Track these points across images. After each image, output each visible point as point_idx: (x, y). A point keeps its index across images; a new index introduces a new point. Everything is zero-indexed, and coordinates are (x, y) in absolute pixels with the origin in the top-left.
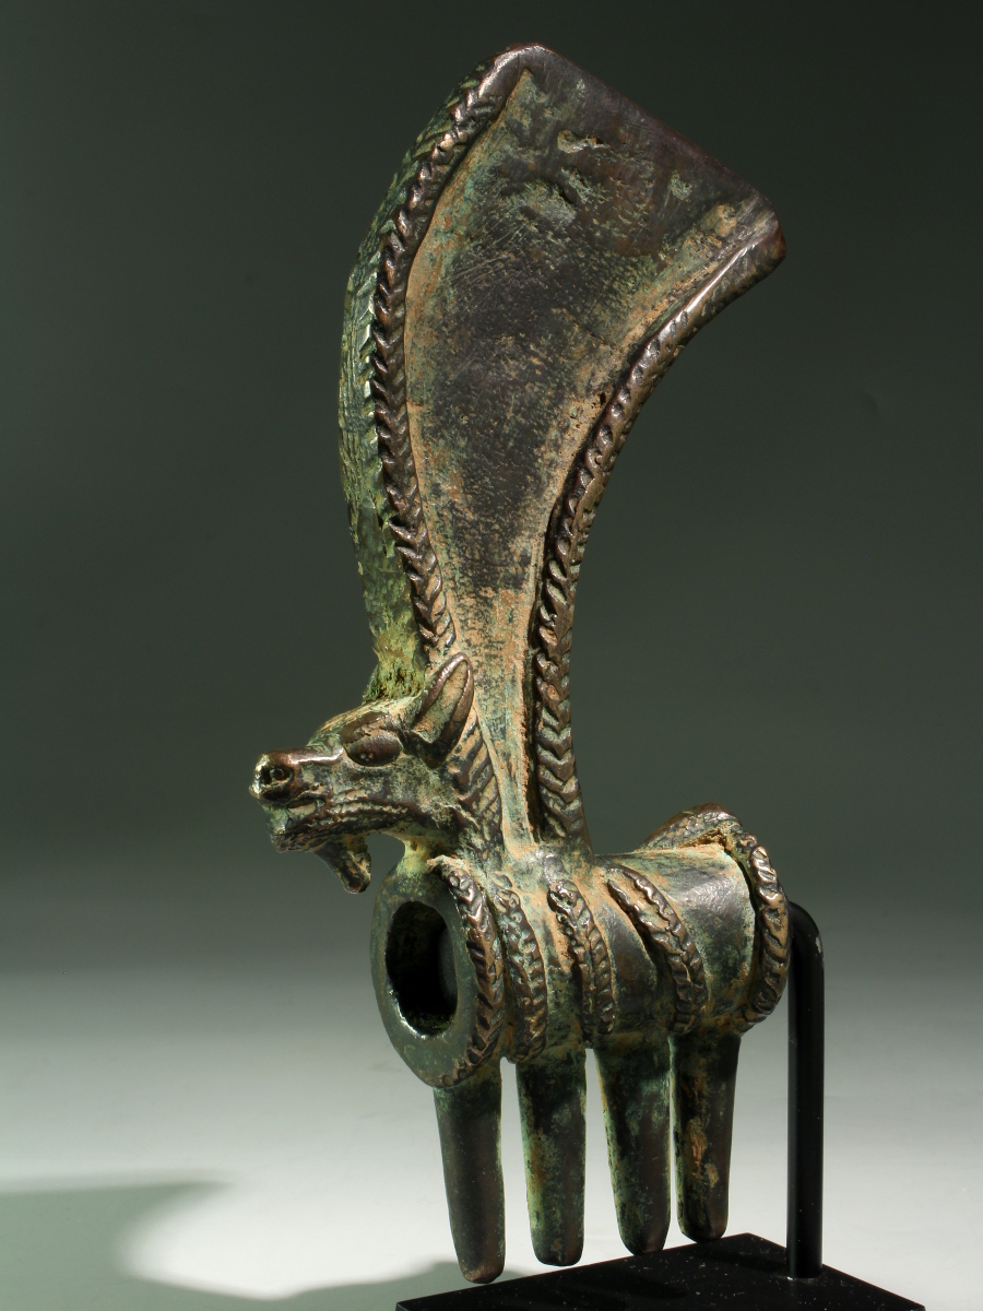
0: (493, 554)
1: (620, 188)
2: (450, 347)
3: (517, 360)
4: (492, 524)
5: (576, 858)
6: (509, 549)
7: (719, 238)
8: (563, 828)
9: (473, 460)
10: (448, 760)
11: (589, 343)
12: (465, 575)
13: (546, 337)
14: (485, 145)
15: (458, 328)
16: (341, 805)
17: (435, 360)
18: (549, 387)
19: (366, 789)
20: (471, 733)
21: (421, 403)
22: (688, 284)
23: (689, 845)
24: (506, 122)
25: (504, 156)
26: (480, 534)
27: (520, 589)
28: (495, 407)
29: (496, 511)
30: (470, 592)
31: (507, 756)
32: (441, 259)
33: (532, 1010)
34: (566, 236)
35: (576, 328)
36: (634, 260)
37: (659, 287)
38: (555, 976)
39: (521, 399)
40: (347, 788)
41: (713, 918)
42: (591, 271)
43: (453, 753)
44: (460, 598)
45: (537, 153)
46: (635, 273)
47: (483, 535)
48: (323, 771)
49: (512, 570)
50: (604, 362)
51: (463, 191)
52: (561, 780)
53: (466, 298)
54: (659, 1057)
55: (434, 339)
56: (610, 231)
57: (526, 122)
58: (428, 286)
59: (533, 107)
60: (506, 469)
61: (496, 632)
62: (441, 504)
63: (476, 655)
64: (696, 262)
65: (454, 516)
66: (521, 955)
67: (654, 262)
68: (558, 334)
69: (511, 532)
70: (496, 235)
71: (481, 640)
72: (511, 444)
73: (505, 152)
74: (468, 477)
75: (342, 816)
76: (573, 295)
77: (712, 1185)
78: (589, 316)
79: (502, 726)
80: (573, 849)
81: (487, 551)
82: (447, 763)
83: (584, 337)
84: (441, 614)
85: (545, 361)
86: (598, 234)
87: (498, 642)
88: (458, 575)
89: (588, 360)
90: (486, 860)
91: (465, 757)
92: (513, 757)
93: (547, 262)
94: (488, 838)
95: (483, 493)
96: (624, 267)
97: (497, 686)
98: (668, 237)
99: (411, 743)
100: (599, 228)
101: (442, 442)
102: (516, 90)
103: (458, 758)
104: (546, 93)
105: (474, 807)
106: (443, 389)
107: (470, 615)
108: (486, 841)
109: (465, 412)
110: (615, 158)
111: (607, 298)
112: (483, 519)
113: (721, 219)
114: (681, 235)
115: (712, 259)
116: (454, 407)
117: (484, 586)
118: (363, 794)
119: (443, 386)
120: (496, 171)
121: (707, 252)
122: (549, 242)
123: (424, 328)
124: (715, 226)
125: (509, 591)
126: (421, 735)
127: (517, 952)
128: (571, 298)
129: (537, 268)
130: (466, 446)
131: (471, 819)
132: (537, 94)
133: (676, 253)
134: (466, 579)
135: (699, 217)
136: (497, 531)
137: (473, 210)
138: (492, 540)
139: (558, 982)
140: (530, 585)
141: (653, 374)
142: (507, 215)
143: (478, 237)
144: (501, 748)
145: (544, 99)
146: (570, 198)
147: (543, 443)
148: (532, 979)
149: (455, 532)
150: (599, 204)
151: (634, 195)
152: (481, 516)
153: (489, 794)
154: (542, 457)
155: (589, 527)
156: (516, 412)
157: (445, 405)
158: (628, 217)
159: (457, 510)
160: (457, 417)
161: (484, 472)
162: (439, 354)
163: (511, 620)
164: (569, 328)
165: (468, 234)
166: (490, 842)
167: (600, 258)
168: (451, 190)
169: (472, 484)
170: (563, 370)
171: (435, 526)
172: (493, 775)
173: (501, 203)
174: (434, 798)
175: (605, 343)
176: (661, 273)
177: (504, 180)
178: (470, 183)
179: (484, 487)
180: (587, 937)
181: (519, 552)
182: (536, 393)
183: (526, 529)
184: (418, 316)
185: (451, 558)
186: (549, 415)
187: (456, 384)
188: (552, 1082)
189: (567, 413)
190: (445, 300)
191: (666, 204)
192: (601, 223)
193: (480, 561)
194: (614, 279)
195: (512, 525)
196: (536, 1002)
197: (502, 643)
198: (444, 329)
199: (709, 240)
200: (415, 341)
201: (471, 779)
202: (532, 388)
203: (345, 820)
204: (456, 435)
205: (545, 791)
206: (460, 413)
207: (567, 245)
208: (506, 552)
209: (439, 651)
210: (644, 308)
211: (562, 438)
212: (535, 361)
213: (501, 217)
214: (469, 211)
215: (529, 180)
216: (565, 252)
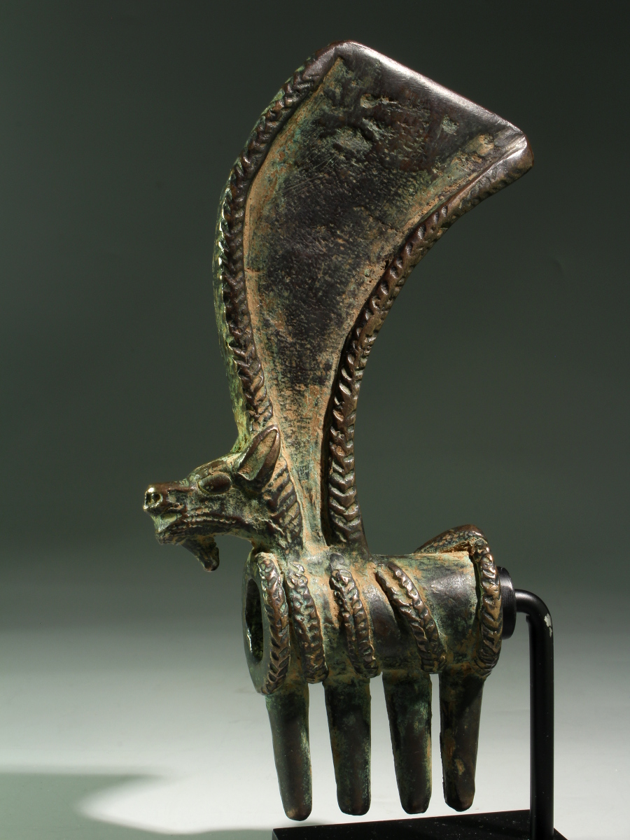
0: (306, 363)
1: (404, 128)
2: (280, 234)
3: (327, 241)
4: (306, 345)
5: (354, 556)
6: (317, 360)
7: (480, 157)
8: (346, 537)
9: (293, 304)
10: (263, 491)
11: (380, 228)
12: (286, 376)
13: (349, 226)
14: (309, 107)
15: (286, 222)
16: (192, 517)
17: (269, 243)
18: (350, 257)
19: (209, 508)
20: (280, 475)
21: (258, 270)
22: (455, 188)
23: (447, 551)
24: (324, 92)
25: (322, 113)
26: (296, 350)
27: (324, 385)
28: (310, 271)
29: (308, 336)
30: (289, 387)
31: (309, 490)
32: (276, 180)
33: (312, 650)
34: (365, 161)
35: (371, 219)
36: (414, 174)
37: (432, 191)
38: (329, 630)
39: (329, 266)
40: (197, 507)
41: (447, 599)
42: (382, 183)
43: (267, 487)
44: (281, 390)
45: (345, 109)
46: (415, 182)
47: (299, 351)
48: (182, 496)
49: (319, 373)
50: (391, 240)
51: (293, 136)
52: (344, 507)
53: (292, 204)
54: (419, 687)
55: (269, 230)
56: (396, 157)
57: (338, 91)
58: (266, 197)
59: (343, 80)
60: (316, 309)
61: (307, 412)
62: (270, 332)
63: (291, 426)
64: (461, 173)
65: (278, 340)
66: (303, 615)
67: (429, 175)
68: (357, 223)
69: (319, 350)
70: (315, 163)
71: (295, 417)
72: (320, 294)
73: (323, 110)
74: (290, 315)
75: (192, 523)
76: (369, 199)
77: (460, 773)
78: (380, 211)
79: (307, 471)
80: (353, 550)
81: (301, 361)
82: (262, 493)
83: (376, 225)
84: (261, 400)
85: (347, 241)
86: (388, 159)
87: (307, 419)
88: (280, 376)
89: (379, 239)
90: (288, 555)
91: (275, 490)
92: (314, 490)
93: (351, 178)
94: (290, 541)
95: (299, 325)
96: (406, 179)
97: (305, 446)
98: (440, 158)
99: (238, 480)
100: (389, 154)
101: (272, 294)
102: (331, 71)
103: (270, 490)
104: (353, 71)
105: (281, 521)
106: (274, 261)
107: (288, 401)
108: (288, 543)
109: (289, 274)
110: (402, 109)
111: (394, 199)
112: (299, 341)
113: (481, 144)
114: (449, 156)
115: (474, 171)
116: (281, 271)
117: (299, 383)
118: (207, 511)
119: (273, 259)
120: (317, 122)
121: (470, 166)
122: (352, 166)
123: (262, 223)
124: (477, 148)
125: (316, 387)
126: (244, 476)
127: (299, 613)
128: (367, 200)
129: (344, 182)
130: (289, 296)
131: (279, 529)
132: (347, 72)
133: (445, 168)
134: (286, 379)
135: (464, 143)
136: (309, 349)
137: (300, 148)
138: (305, 354)
139: (332, 634)
140: (330, 383)
141: (421, 247)
142: (323, 150)
143: (302, 165)
144: (305, 485)
145: (351, 75)
146: (368, 136)
147: (344, 293)
148: (310, 630)
149: (279, 350)
150: (389, 140)
151: (415, 132)
152: (298, 339)
153: (292, 513)
154: (343, 302)
155: (370, 346)
156: (325, 274)
157: (275, 270)
158: (410, 147)
159: (281, 336)
160: (283, 278)
161: (301, 312)
162: (272, 239)
163: (316, 405)
164: (365, 220)
165: (296, 163)
166: (292, 543)
167: (389, 174)
168: (284, 137)
169: (292, 319)
170: (360, 246)
171: (265, 346)
172: (296, 501)
173: (319, 143)
174: (256, 515)
175: (392, 228)
176: (434, 182)
177: (321, 128)
178: (298, 131)
179: (300, 321)
180: (352, 606)
181: (324, 362)
182: (340, 261)
183: (329, 347)
184: (259, 215)
185: (275, 366)
186: (349, 275)
187: (283, 257)
188: (342, 697)
189: (363, 274)
190: (277, 205)
191: (438, 136)
192: (390, 151)
193: (296, 367)
194: (399, 187)
195: (319, 345)
196: (313, 645)
197: (310, 419)
198: (276, 223)
199: (473, 159)
200: (255, 231)
201: (279, 503)
202: (336, 258)
203: (194, 526)
204: (281, 289)
205: (332, 513)
206: (285, 275)
207: (365, 166)
208: (315, 362)
209: (260, 424)
210: (421, 204)
211: (358, 289)
212: (340, 241)
213: (319, 151)
214: (297, 149)
215: (339, 127)
216: (364, 171)
